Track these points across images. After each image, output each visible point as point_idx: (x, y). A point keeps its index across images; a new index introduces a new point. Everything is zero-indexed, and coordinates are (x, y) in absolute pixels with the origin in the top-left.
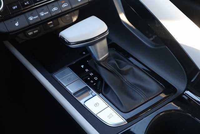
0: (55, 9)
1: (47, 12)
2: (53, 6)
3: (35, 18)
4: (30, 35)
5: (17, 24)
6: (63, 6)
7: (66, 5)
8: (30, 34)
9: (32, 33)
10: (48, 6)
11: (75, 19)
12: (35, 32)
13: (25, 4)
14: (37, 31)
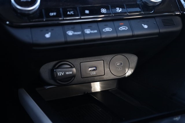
0: (108, 29)
8: (60, 75)
9: (63, 74)
11: (129, 72)
12: (67, 73)
13: (68, 13)
14: (71, 73)
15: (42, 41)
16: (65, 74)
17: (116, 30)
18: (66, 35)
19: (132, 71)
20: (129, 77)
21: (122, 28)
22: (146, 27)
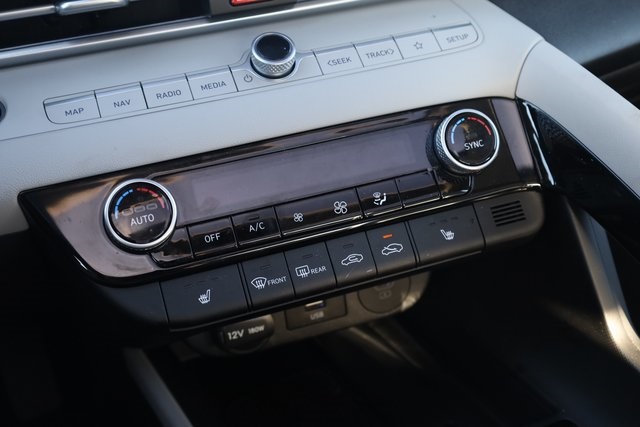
0: (353, 258)
1: (324, 268)
2: (350, 249)
3: (273, 282)
4: (232, 340)
5: (204, 299)
6: (386, 251)
7: (399, 248)
8: (234, 337)
9: (241, 335)
10: (331, 244)
11: (409, 301)
12: (252, 331)
13: (251, 228)
14: (262, 328)
15: (191, 315)
16: (246, 333)
17: (373, 256)
18: (248, 289)
19: (419, 294)
20: (410, 310)
21: (389, 250)
22: (449, 235)
